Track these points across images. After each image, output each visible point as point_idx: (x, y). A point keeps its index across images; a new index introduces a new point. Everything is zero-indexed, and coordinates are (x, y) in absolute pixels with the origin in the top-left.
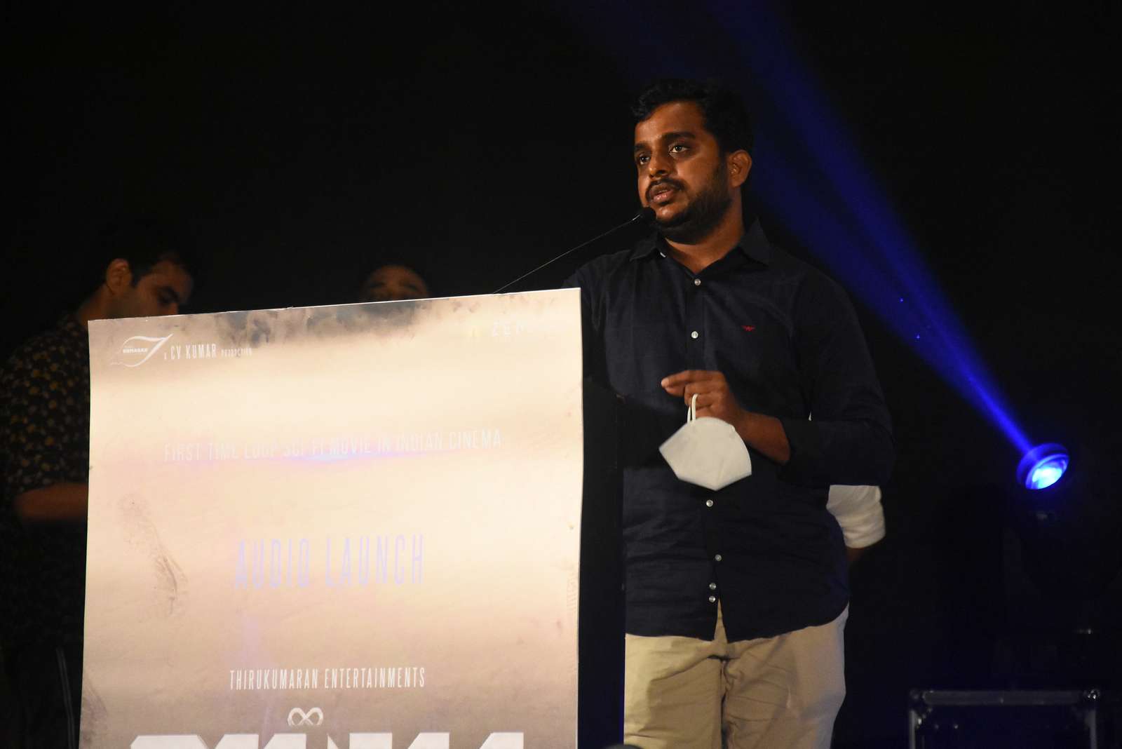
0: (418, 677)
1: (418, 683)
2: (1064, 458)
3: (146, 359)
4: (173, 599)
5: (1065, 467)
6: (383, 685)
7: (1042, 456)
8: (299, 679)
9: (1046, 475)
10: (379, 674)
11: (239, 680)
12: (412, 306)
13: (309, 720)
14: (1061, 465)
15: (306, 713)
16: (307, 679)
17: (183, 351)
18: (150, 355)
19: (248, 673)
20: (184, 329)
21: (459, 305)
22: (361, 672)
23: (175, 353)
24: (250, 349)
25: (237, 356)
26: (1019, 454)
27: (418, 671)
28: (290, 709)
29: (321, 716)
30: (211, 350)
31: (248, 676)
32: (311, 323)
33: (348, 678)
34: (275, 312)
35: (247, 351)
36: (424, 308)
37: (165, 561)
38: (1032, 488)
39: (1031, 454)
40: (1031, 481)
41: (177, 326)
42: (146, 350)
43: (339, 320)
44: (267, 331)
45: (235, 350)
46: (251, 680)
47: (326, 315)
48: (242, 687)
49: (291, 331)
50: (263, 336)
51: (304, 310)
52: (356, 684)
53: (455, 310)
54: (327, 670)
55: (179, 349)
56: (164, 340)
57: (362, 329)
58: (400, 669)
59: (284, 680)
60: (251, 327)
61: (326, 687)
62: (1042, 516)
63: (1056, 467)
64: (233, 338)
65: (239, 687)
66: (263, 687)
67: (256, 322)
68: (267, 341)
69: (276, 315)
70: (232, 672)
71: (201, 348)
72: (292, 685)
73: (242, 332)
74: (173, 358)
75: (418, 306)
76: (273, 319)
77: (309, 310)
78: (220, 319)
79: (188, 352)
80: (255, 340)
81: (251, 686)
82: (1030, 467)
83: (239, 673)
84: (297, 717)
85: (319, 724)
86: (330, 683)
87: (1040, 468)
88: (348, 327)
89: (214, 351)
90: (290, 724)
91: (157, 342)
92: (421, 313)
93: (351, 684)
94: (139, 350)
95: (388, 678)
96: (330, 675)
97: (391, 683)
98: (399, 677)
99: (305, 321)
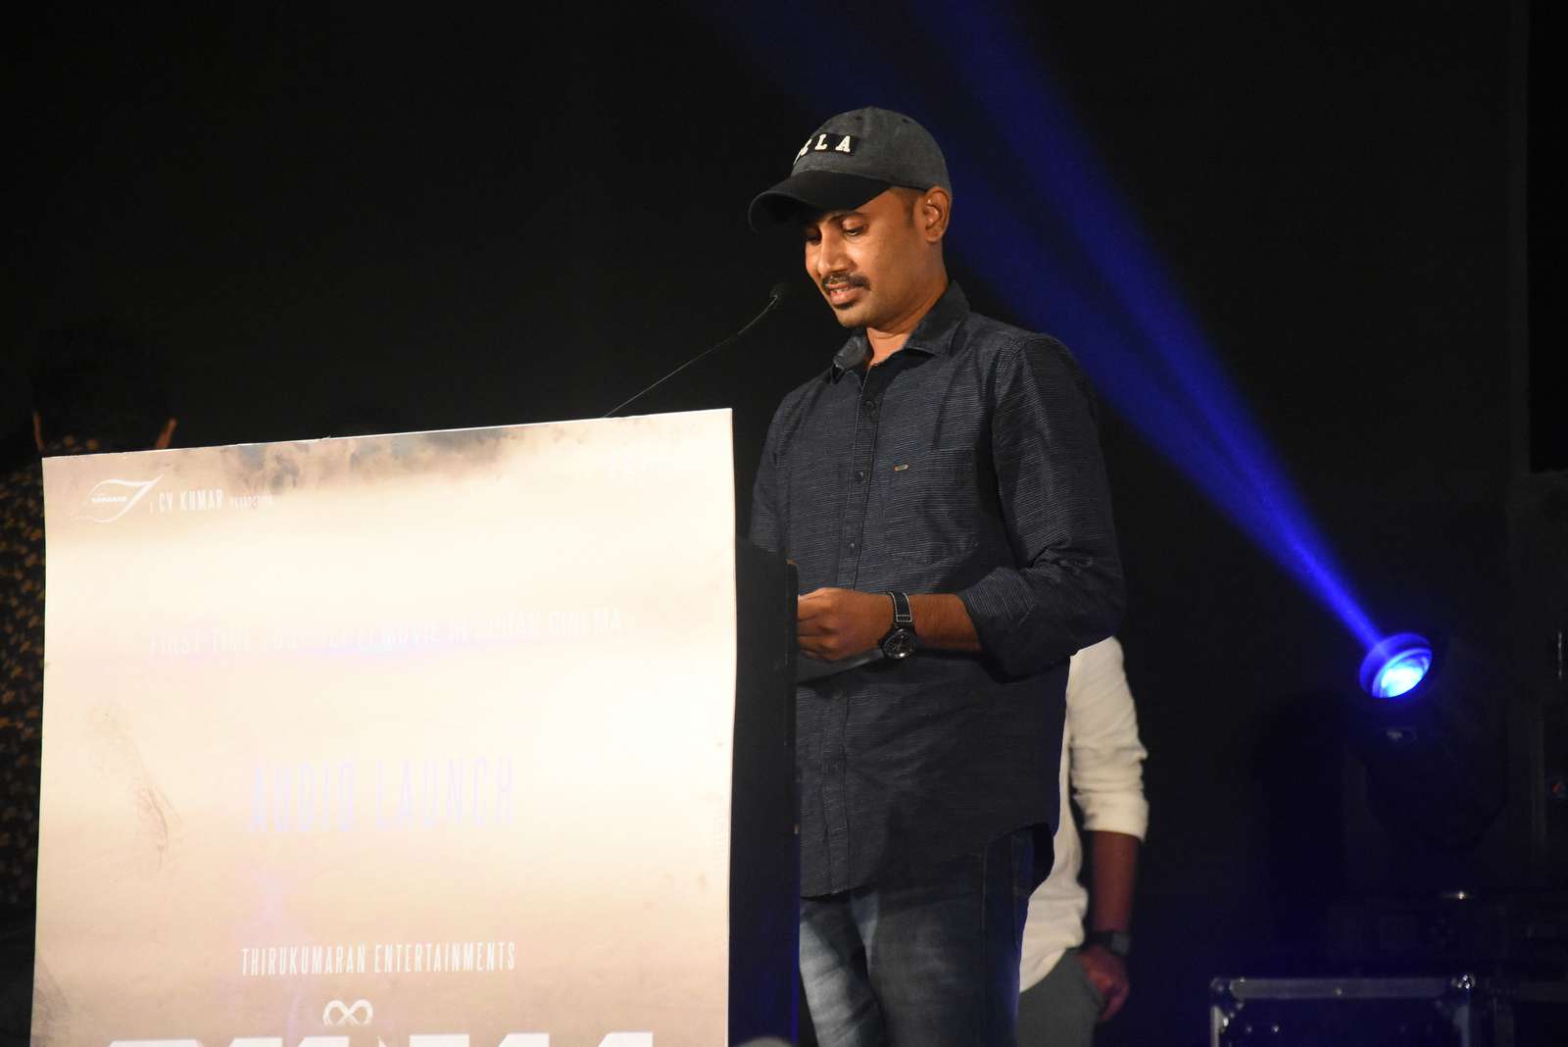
0: (506, 957)
1: (505, 964)
2: (1426, 655)
3: (124, 511)
4: (161, 848)
5: (1427, 667)
6: (456, 967)
7: (1395, 651)
8: (339, 960)
9: (1400, 677)
10: (450, 951)
11: (255, 961)
12: (497, 436)
13: (353, 1018)
14: (1421, 664)
15: (349, 1007)
16: (352, 960)
17: (177, 500)
18: (128, 508)
19: (267, 952)
20: (177, 469)
21: (562, 432)
22: (425, 949)
23: (165, 503)
24: (270, 497)
25: (252, 505)
26: (1362, 650)
27: (506, 948)
28: (327, 1003)
29: (370, 1012)
30: (215, 498)
31: (267, 957)
32: (356, 460)
33: (407, 958)
34: (306, 445)
35: (266, 499)
36: (514, 438)
37: (151, 795)
38: (1381, 696)
39: (1380, 648)
40: (1379, 687)
41: (167, 465)
42: (124, 499)
43: (395, 455)
44: (294, 472)
45: (250, 498)
46: (272, 962)
47: (376, 449)
48: (260, 972)
49: (328, 470)
50: (289, 478)
51: (346, 442)
52: (418, 967)
53: (556, 440)
54: (378, 947)
55: (170, 498)
56: (148, 485)
57: (428, 467)
58: (480, 944)
59: (317, 961)
60: (271, 465)
61: (377, 970)
62: (1395, 735)
63: (1413, 666)
64: (247, 481)
65: (254, 972)
66: (288, 971)
67: (278, 459)
68: (295, 484)
69: (306, 448)
70: (245, 951)
71: (202, 495)
72: (329, 968)
73: (259, 474)
74: (162, 509)
75: (506, 436)
76: (303, 454)
77: (353, 442)
78: (228, 454)
79: (183, 501)
80: (277, 483)
81: (272, 971)
82: (1378, 666)
83: (255, 952)
84: (336, 1014)
85: (367, 1022)
86: (382, 964)
87: (1392, 667)
88: (409, 464)
89: (219, 499)
90: (326, 1023)
91: (141, 488)
92: (508, 444)
93: (412, 966)
94: (115, 499)
95: (463, 957)
96: (382, 953)
97: (468, 965)
98: (479, 956)
99: (348, 455)
